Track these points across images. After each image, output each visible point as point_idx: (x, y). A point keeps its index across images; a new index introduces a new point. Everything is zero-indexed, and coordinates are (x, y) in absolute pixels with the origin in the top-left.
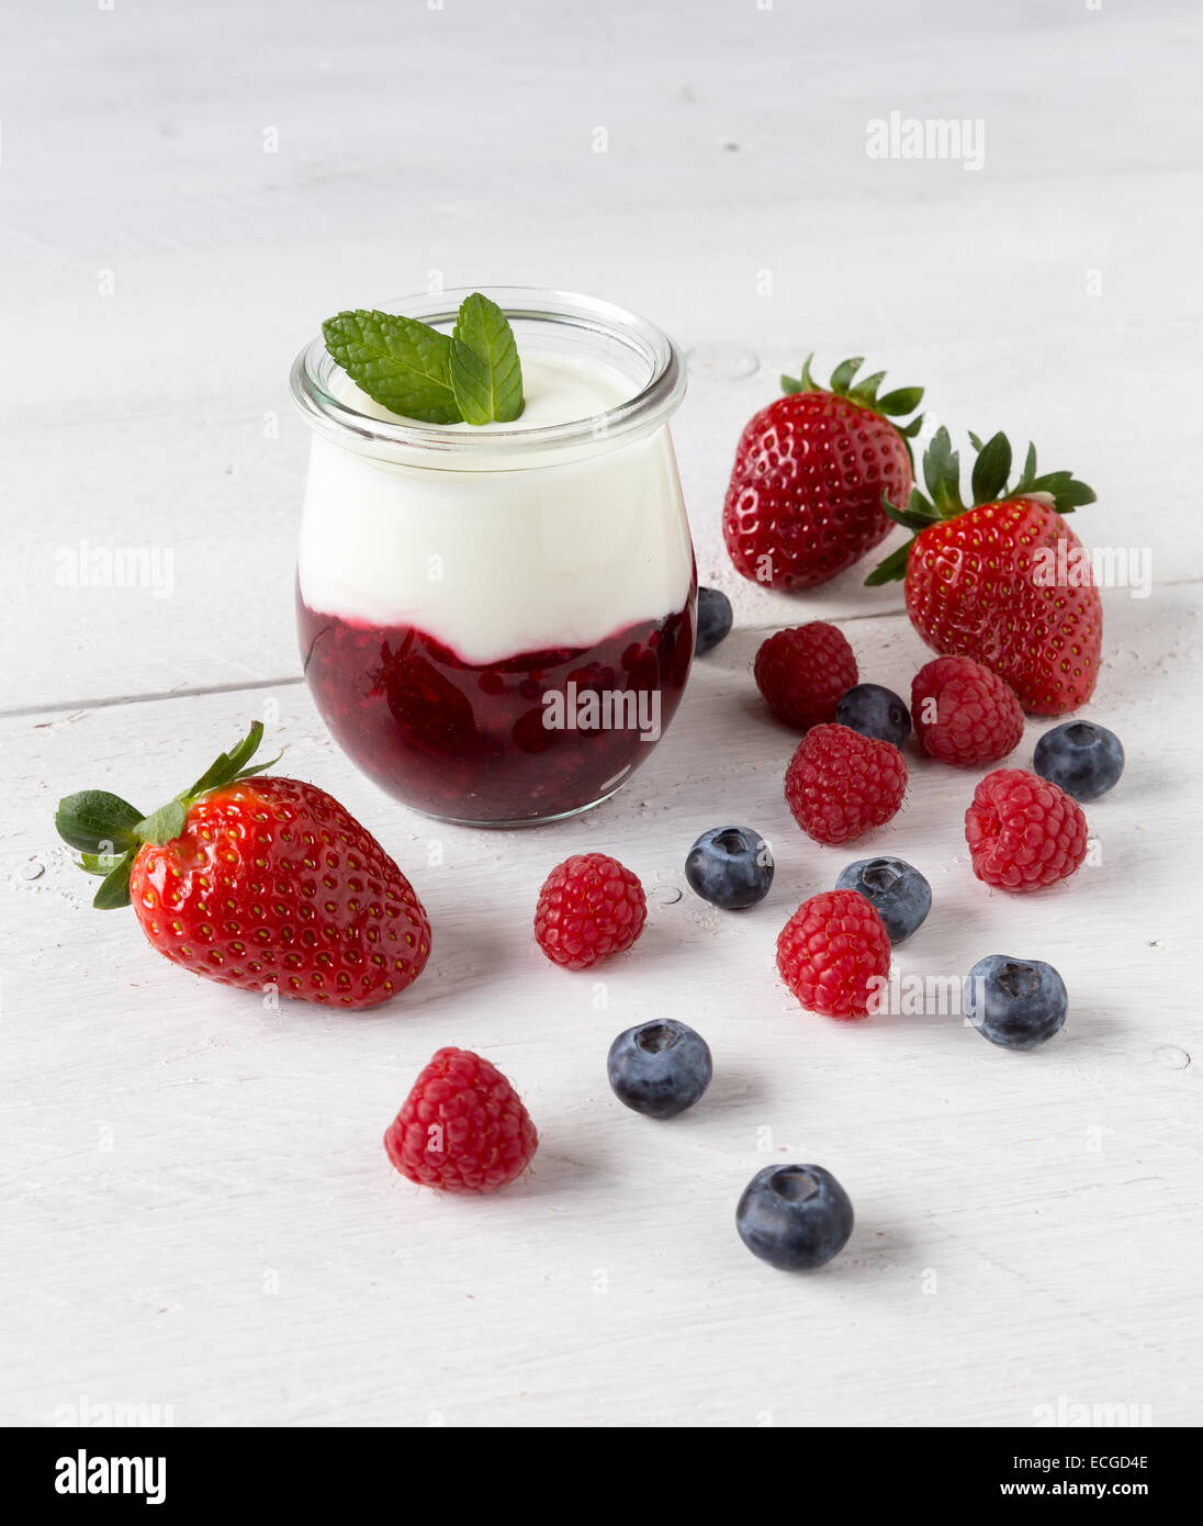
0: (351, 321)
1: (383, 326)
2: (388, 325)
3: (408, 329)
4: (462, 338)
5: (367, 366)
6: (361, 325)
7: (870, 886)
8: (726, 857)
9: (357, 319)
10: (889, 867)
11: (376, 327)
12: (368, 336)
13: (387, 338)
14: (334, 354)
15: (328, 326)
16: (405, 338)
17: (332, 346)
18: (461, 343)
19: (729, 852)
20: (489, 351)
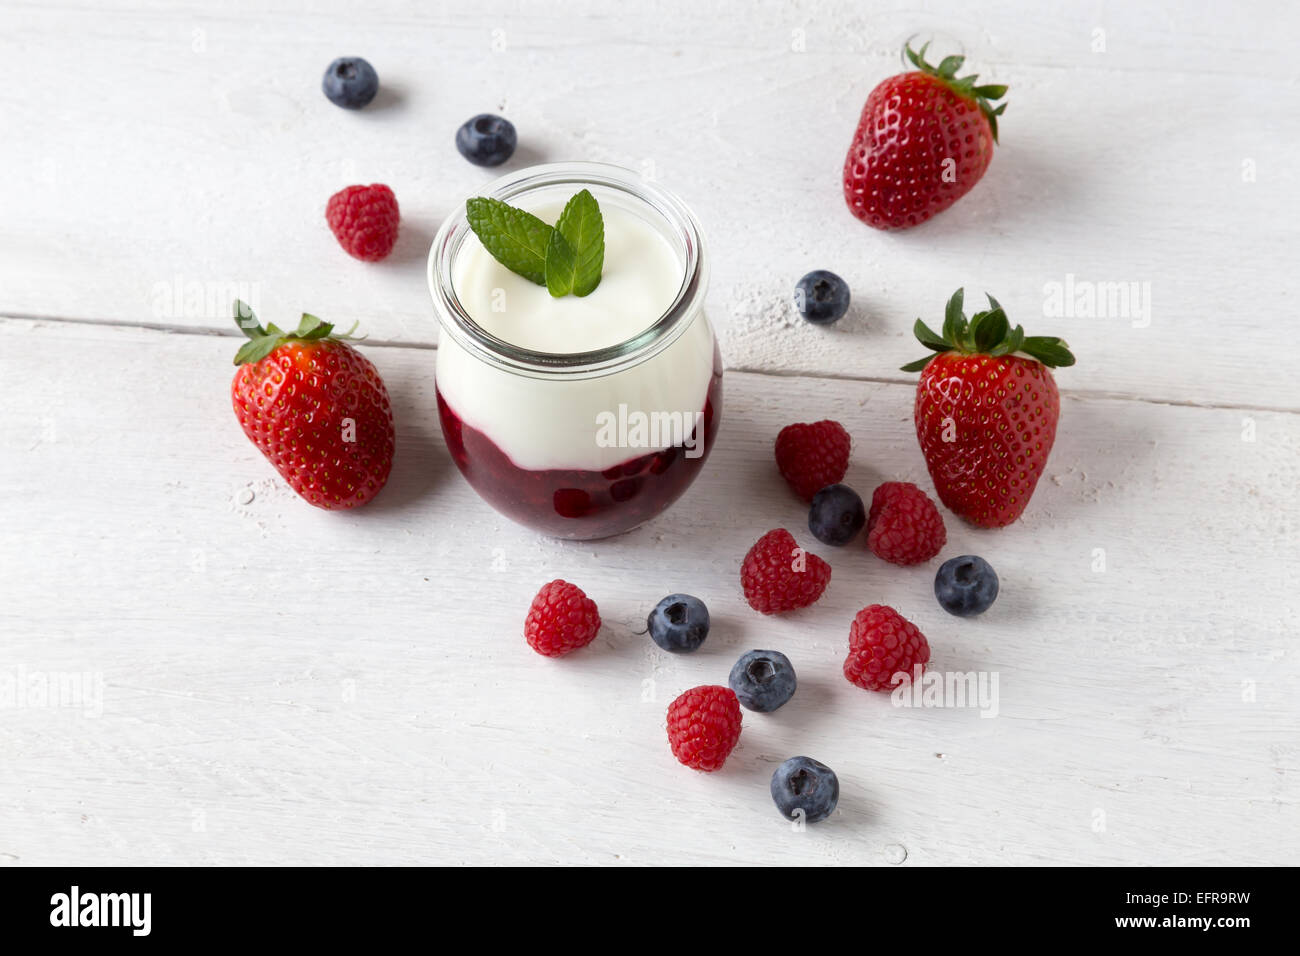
0: (485, 204)
1: (506, 214)
2: (510, 213)
3: (523, 218)
4: (561, 229)
5: (493, 237)
6: (492, 210)
7: (750, 676)
8: (670, 625)
9: (490, 205)
10: (771, 664)
11: (501, 214)
12: (495, 219)
13: (508, 223)
14: (471, 223)
15: (470, 203)
16: (520, 224)
17: (471, 218)
18: (559, 234)
19: (672, 622)
20: (579, 242)
